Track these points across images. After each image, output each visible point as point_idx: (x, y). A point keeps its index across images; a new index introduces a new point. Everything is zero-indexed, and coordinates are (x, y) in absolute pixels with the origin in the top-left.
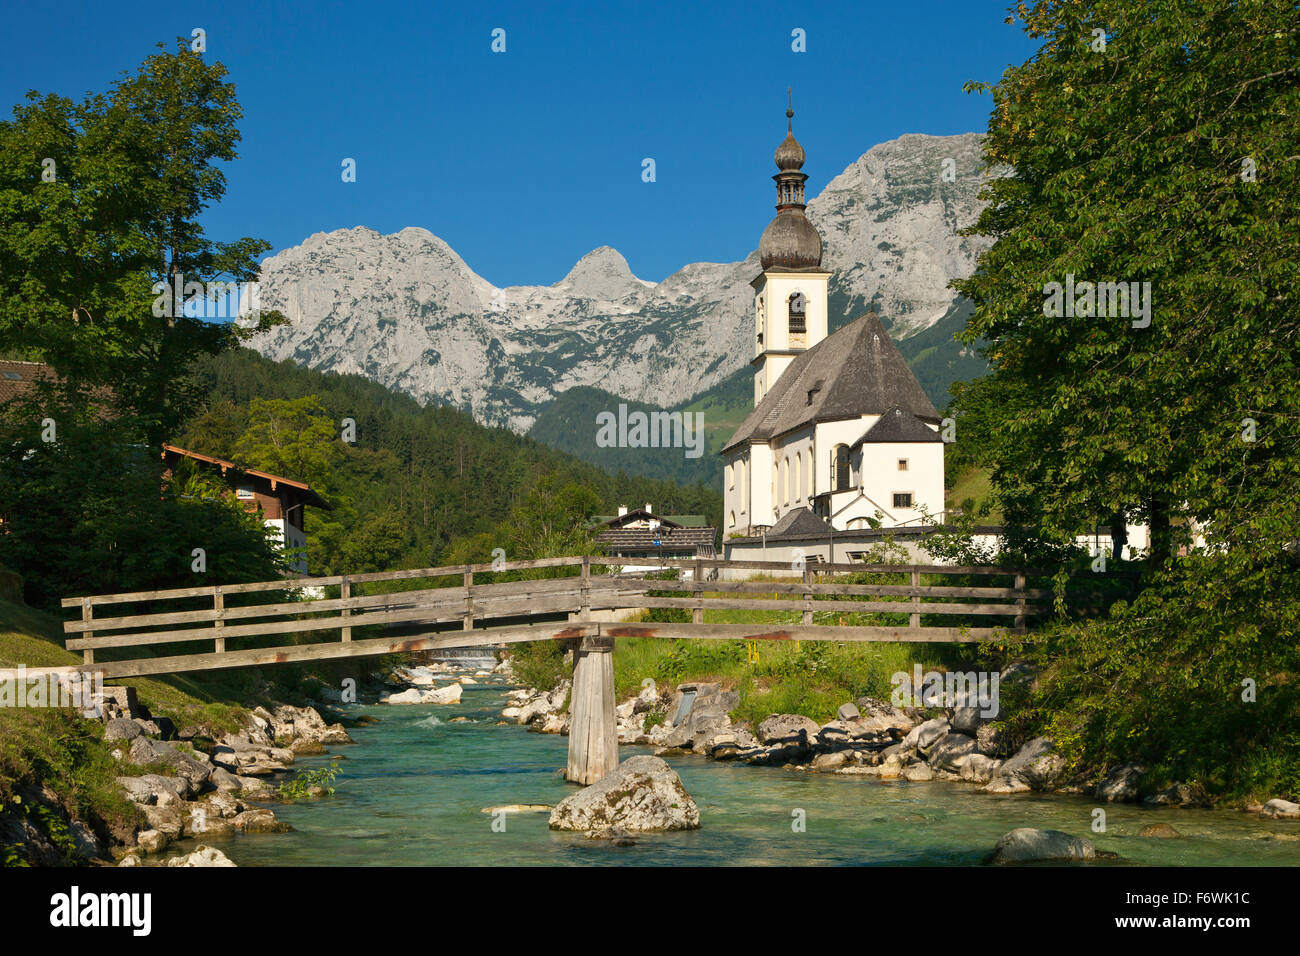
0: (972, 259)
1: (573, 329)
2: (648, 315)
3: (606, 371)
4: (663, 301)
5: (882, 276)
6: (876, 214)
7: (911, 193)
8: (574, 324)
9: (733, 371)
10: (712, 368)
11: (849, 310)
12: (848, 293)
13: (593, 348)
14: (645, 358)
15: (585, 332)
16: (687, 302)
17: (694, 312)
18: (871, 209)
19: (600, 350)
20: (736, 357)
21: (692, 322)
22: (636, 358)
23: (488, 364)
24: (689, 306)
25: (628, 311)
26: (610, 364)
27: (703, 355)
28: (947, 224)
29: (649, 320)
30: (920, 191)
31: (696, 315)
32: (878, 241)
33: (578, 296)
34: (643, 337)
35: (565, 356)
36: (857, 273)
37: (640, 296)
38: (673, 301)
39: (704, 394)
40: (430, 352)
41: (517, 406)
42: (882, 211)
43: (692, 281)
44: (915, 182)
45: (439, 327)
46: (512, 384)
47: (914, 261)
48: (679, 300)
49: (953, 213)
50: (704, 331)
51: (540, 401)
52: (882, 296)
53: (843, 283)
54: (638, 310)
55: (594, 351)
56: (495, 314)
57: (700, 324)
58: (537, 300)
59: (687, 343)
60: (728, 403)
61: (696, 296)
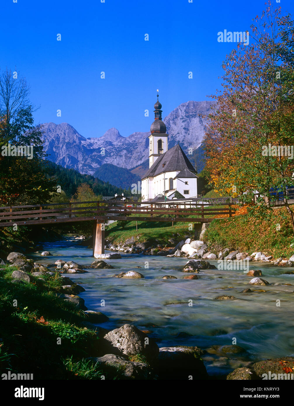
2: (124, 145)
3: (113, 159)
4: (128, 142)
5: (184, 136)
7: (191, 115)
10: (141, 159)
12: (175, 140)
13: (110, 153)
14: (123, 156)
15: (108, 149)
18: (181, 119)
19: (112, 154)
20: (147, 156)
21: (136, 147)
22: (121, 156)
24: (135, 143)
25: (119, 144)
26: (114, 157)
27: (139, 156)
28: (200, 123)
29: (125, 146)
30: (193, 115)
31: (137, 145)
32: (183, 127)
33: (106, 140)
34: (123, 151)
36: (178, 135)
37: (123, 140)
38: (131, 142)
39: (139, 166)
41: (90, 168)
42: (184, 119)
43: (136, 137)
44: (192, 113)
45: (70, 148)
46: (89, 163)
47: (192, 132)
48: (132, 141)
49: (202, 120)
50: (139, 149)
51: (96, 167)
52: (184, 141)
53: (174, 138)
54: (122, 144)
55: (110, 154)
56: (85, 144)
57: (138, 148)
58: (96, 141)
59: (134, 152)
61: (137, 141)
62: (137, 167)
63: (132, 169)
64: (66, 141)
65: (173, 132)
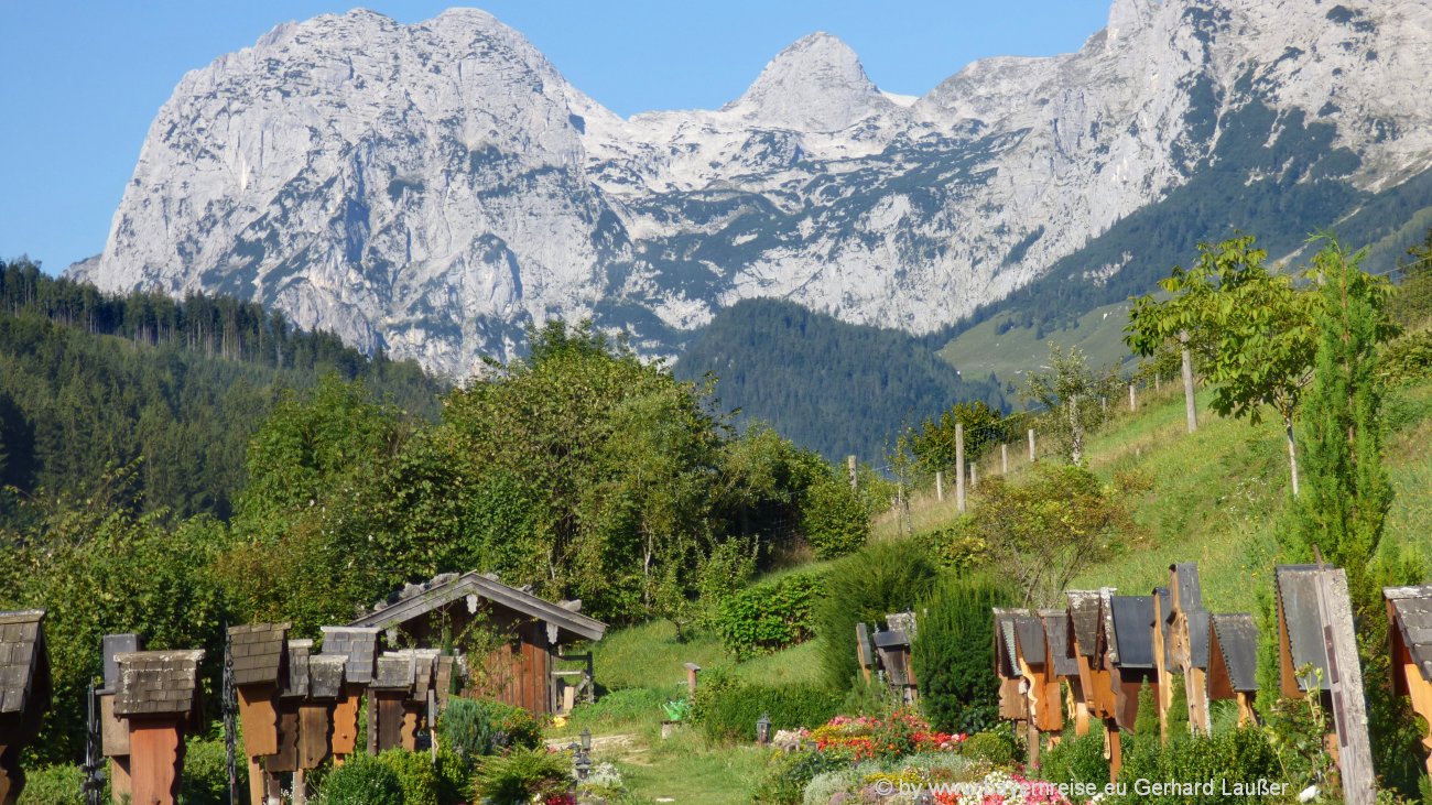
1: (756, 188)
2: (898, 158)
3: (815, 267)
4: (925, 132)
5: (1338, 71)
8: (757, 178)
9: (1055, 259)
10: (1017, 256)
11: (1273, 138)
12: (1271, 105)
13: (791, 223)
14: (890, 239)
15: (779, 193)
16: (974, 131)
17: (984, 150)
19: (806, 227)
20: (1061, 233)
21: (980, 168)
22: (871, 240)
23: (594, 258)
24: (976, 138)
25: (862, 149)
26: (825, 252)
27: (1001, 231)
29: (899, 167)
31: (988, 156)
33: (767, 126)
34: (886, 200)
35: (740, 240)
36: (1288, 66)
37: (885, 123)
38: (946, 130)
39: (996, 307)
40: (487, 238)
41: (649, 337)
43: (982, 91)
45: (503, 191)
46: (640, 295)
48: (958, 128)
50: (1000, 184)
51: (692, 326)
52: (1337, 109)
53: (1262, 86)
54: (878, 150)
55: (794, 228)
56: (611, 164)
57: (993, 172)
58: (691, 136)
59: (969, 210)
60: (1045, 320)
61: (989, 119)
62: (981, 315)
63: (950, 333)
64: (472, 140)
65: (1253, 47)
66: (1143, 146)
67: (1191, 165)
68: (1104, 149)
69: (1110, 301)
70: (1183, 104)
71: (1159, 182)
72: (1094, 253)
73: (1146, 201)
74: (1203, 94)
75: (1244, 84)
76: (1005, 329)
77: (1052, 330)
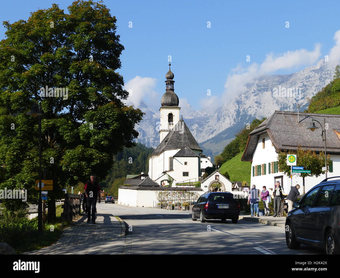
0: (279, 105)
2: (196, 119)
4: (200, 116)
5: (256, 110)
6: (254, 94)
7: (263, 89)
9: (217, 134)
10: (212, 133)
11: (248, 118)
12: (247, 114)
14: (195, 130)
16: (206, 116)
17: (208, 118)
18: (253, 93)
20: (219, 130)
21: (207, 121)
22: (192, 130)
23: (154, 131)
24: (207, 117)
25: (191, 118)
27: (210, 129)
28: (272, 97)
30: (265, 89)
31: (208, 119)
32: (255, 101)
34: (195, 125)
36: (250, 109)
37: (194, 114)
39: (210, 140)
42: (256, 93)
43: (207, 110)
44: (264, 86)
47: (264, 106)
48: (204, 115)
50: (210, 123)
52: (256, 115)
53: (246, 111)
54: (193, 118)
57: (209, 121)
59: (206, 126)
60: (217, 142)
61: (209, 114)
62: (208, 141)
63: (203, 143)
65: (245, 106)
66: (230, 119)
67: (236, 121)
68: (225, 119)
69: (225, 139)
70: (236, 113)
71: (232, 124)
72: (223, 133)
73: (230, 126)
74: (238, 112)
75: (243, 111)
76: (211, 143)
77: (217, 143)
